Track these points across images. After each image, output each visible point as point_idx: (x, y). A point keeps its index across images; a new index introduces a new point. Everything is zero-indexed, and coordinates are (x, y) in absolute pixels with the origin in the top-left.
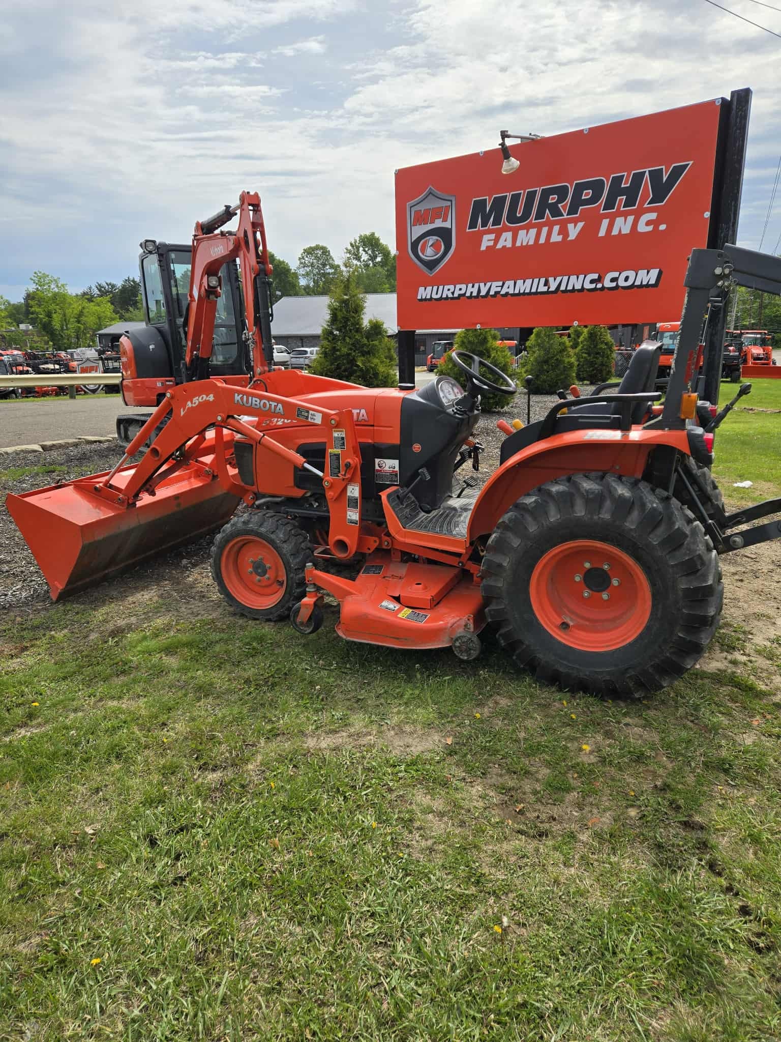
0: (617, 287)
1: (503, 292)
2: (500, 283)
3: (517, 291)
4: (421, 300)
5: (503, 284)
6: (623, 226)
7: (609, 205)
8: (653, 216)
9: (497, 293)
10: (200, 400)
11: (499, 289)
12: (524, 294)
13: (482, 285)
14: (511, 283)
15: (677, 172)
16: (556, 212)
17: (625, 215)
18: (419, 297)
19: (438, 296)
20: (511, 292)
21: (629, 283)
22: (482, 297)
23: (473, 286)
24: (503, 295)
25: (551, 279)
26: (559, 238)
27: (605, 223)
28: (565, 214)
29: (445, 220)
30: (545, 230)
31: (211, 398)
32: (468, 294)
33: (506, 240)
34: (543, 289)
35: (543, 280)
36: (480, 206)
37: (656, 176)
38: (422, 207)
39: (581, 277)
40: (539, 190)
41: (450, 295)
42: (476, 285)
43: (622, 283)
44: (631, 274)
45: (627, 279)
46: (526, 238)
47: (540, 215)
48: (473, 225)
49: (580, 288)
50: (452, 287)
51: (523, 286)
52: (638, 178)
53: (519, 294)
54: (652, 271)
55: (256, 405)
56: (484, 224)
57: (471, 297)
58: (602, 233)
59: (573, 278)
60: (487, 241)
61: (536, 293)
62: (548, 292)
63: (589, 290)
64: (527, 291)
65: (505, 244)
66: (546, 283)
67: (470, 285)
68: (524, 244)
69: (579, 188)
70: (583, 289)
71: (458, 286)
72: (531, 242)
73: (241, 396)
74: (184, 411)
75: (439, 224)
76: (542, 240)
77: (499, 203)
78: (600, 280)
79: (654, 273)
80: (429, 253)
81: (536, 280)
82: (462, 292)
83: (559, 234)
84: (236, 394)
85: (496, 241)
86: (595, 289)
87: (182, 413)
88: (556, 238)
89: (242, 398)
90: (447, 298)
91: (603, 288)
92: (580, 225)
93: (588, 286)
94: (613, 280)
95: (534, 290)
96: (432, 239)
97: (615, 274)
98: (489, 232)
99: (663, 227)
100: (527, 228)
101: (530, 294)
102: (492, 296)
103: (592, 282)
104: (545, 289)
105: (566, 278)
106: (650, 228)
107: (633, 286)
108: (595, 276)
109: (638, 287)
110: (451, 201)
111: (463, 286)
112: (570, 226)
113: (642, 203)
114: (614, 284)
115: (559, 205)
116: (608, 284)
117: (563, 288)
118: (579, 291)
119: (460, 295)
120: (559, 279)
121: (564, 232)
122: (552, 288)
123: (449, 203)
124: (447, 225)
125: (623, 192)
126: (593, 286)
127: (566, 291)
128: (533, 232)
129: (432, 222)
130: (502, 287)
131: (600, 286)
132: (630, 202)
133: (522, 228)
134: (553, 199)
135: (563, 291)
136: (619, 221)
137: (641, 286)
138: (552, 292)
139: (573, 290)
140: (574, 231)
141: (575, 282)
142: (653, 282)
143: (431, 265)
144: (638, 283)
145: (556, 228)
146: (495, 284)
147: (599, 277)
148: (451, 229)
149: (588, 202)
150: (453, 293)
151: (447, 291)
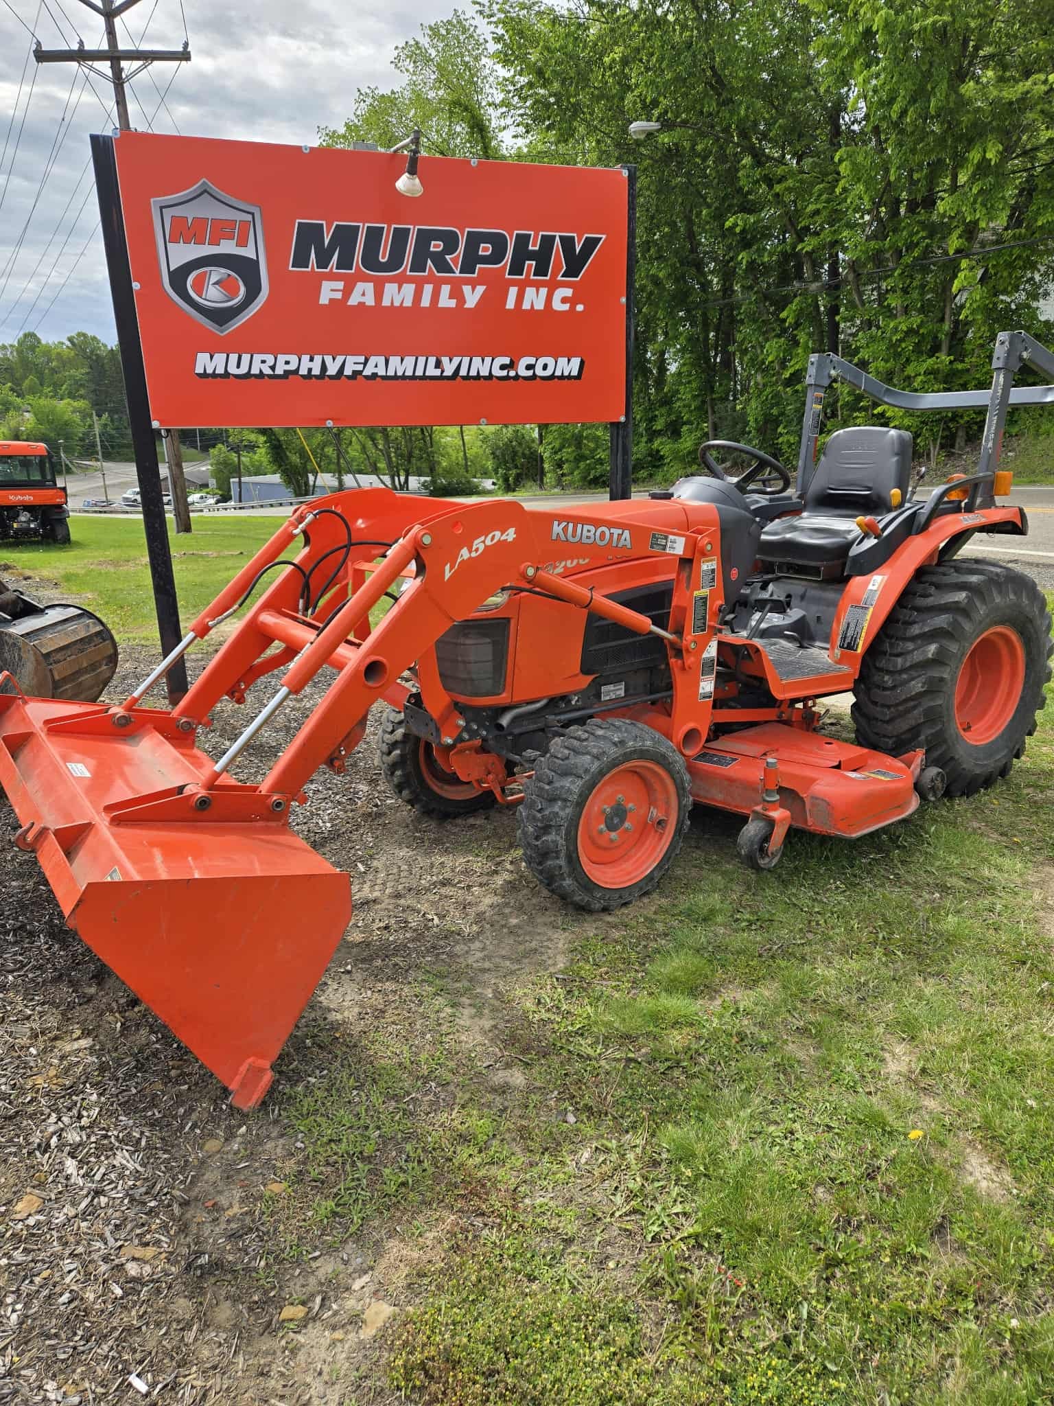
0: (534, 377)
1: (367, 372)
2: (362, 359)
3: (391, 373)
4: (204, 375)
5: (367, 360)
6: (535, 299)
7: (516, 268)
8: (568, 292)
9: (356, 374)
10: (488, 542)
11: (360, 367)
12: (404, 377)
13: (328, 359)
14: (381, 360)
15: (590, 244)
16: (443, 267)
17: (538, 285)
18: (199, 370)
19: (243, 370)
20: (382, 372)
21: (548, 373)
22: (331, 377)
23: (312, 360)
24: (367, 377)
25: (445, 360)
26: (452, 303)
27: (513, 292)
28: (457, 272)
29: (242, 243)
30: (428, 289)
31: (511, 535)
32: (304, 371)
33: (363, 294)
34: (432, 371)
35: (432, 360)
36: (310, 235)
37: (568, 243)
38: (190, 212)
39: (488, 360)
40: (414, 230)
41: (268, 371)
42: (318, 359)
43: (540, 372)
44: (550, 361)
45: (545, 367)
46: (398, 295)
47: (418, 265)
48: (301, 261)
49: (487, 374)
50: (270, 359)
51: (402, 366)
52: (548, 242)
53: (395, 377)
54: (573, 360)
55: (588, 537)
56: (322, 263)
57: (309, 376)
58: (510, 304)
59: (477, 361)
60: (329, 291)
61: (424, 377)
62: (441, 378)
63: (500, 378)
64: (409, 373)
65: (362, 299)
66: (438, 364)
67: (305, 358)
68: (397, 304)
69: (474, 240)
70: (490, 376)
71: (282, 358)
72: (408, 303)
73: (564, 524)
74: (451, 569)
75: (228, 247)
76: (426, 302)
77: (345, 237)
78: (512, 365)
79: (576, 362)
80: (213, 296)
81: (422, 360)
82: (292, 367)
83: (450, 297)
84: (556, 523)
85: (347, 292)
86: (507, 378)
87: (448, 575)
88: (446, 302)
89: (565, 530)
90: (261, 375)
91: (517, 377)
92: (481, 289)
93: (497, 372)
94: (529, 367)
95: (419, 373)
96: (217, 273)
97: (531, 360)
98: (332, 277)
99: (580, 308)
100: (401, 281)
101: (413, 377)
102: (348, 377)
103: (503, 367)
104: (437, 372)
105: (466, 360)
106: (566, 307)
107: (552, 377)
108: (507, 360)
109: (559, 378)
110: (253, 214)
111: (293, 359)
112: (467, 289)
113: (554, 275)
114: (530, 373)
115: (448, 257)
116: (523, 372)
117: (463, 372)
118: (485, 378)
119: (287, 374)
120: (456, 360)
121: (457, 294)
122: (449, 371)
123: (249, 218)
124: (248, 252)
125: (532, 256)
126: (504, 373)
127: (467, 378)
128: (409, 289)
129: (215, 242)
130: (365, 364)
131: (512, 373)
132: (541, 270)
133: (391, 280)
134: (436, 246)
135: (463, 378)
136: (530, 292)
137: (562, 377)
138: (448, 378)
139: (478, 377)
140: (472, 297)
141: (481, 366)
142: (575, 373)
143: (221, 316)
144: (558, 373)
145: (446, 290)
146: (351, 360)
147: (512, 361)
148: (257, 261)
149: (485, 260)
150: (273, 368)
151: (260, 363)
